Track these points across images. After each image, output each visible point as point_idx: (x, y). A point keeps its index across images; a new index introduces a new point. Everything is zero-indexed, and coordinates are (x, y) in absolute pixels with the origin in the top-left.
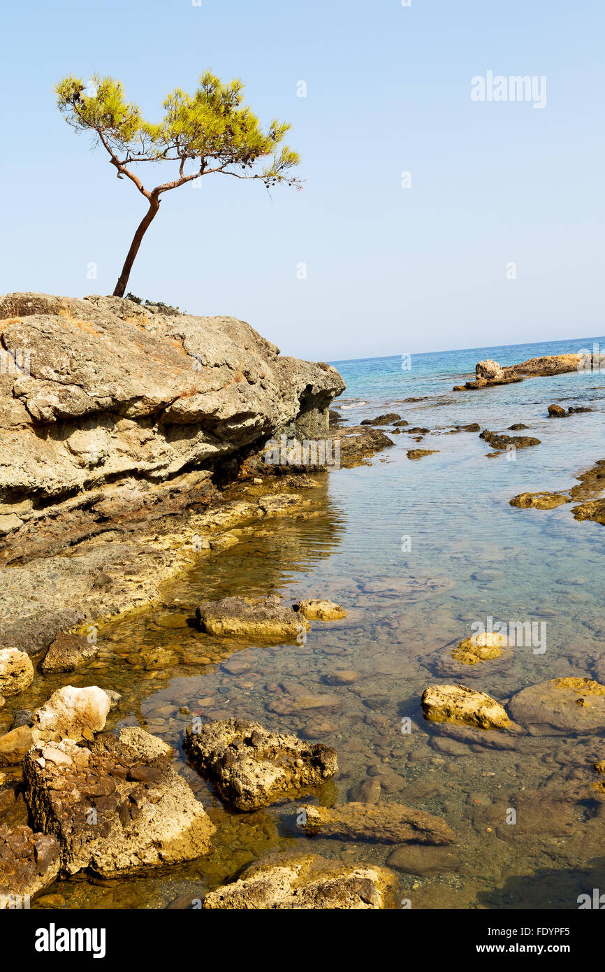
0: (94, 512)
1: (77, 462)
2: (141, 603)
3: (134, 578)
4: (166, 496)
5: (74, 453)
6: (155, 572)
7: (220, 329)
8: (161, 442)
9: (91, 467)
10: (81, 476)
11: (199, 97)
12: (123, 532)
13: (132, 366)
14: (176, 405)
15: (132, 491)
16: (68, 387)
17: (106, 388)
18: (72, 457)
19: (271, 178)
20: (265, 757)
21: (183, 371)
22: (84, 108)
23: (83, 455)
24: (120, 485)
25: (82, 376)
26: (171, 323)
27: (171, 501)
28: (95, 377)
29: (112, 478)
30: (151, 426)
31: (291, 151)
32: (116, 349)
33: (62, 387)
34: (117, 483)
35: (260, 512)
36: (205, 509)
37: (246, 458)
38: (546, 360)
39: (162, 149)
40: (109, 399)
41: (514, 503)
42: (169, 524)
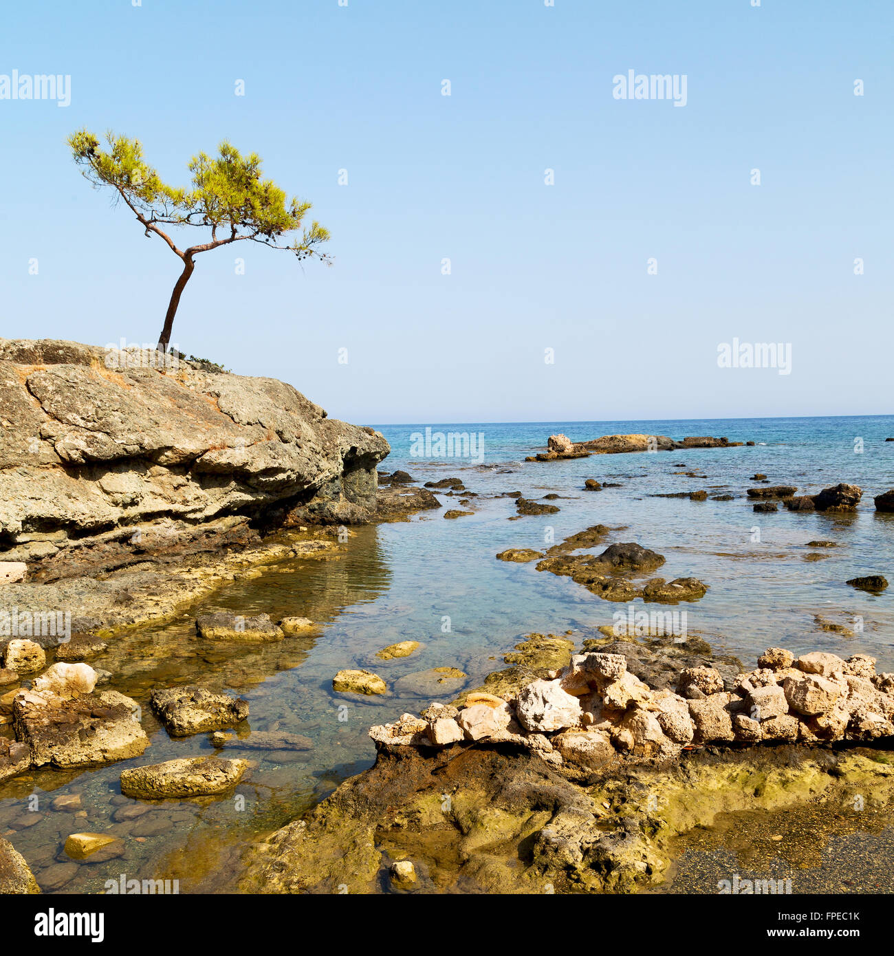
0: (130, 545)
1: (111, 501)
2: (155, 616)
3: (155, 598)
4: (201, 536)
5: (107, 493)
6: (175, 594)
7: (261, 390)
8: (194, 488)
9: (125, 506)
10: (115, 514)
11: (220, 166)
12: (158, 564)
13: (163, 419)
14: (206, 457)
15: (168, 529)
16: (95, 434)
17: (133, 437)
18: (106, 497)
19: (302, 251)
20: (203, 707)
21: (214, 427)
22: (99, 164)
23: (115, 495)
24: (156, 524)
25: (108, 424)
26: (209, 381)
27: (207, 540)
28: (121, 426)
29: (148, 517)
30: (185, 474)
31: (320, 227)
32: (146, 402)
33: (89, 433)
34: (154, 521)
35: (292, 554)
36: (243, 549)
37: (293, 509)
38: (616, 438)
39: (185, 214)
40: (137, 447)
41: (499, 557)
42: (205, 559)
